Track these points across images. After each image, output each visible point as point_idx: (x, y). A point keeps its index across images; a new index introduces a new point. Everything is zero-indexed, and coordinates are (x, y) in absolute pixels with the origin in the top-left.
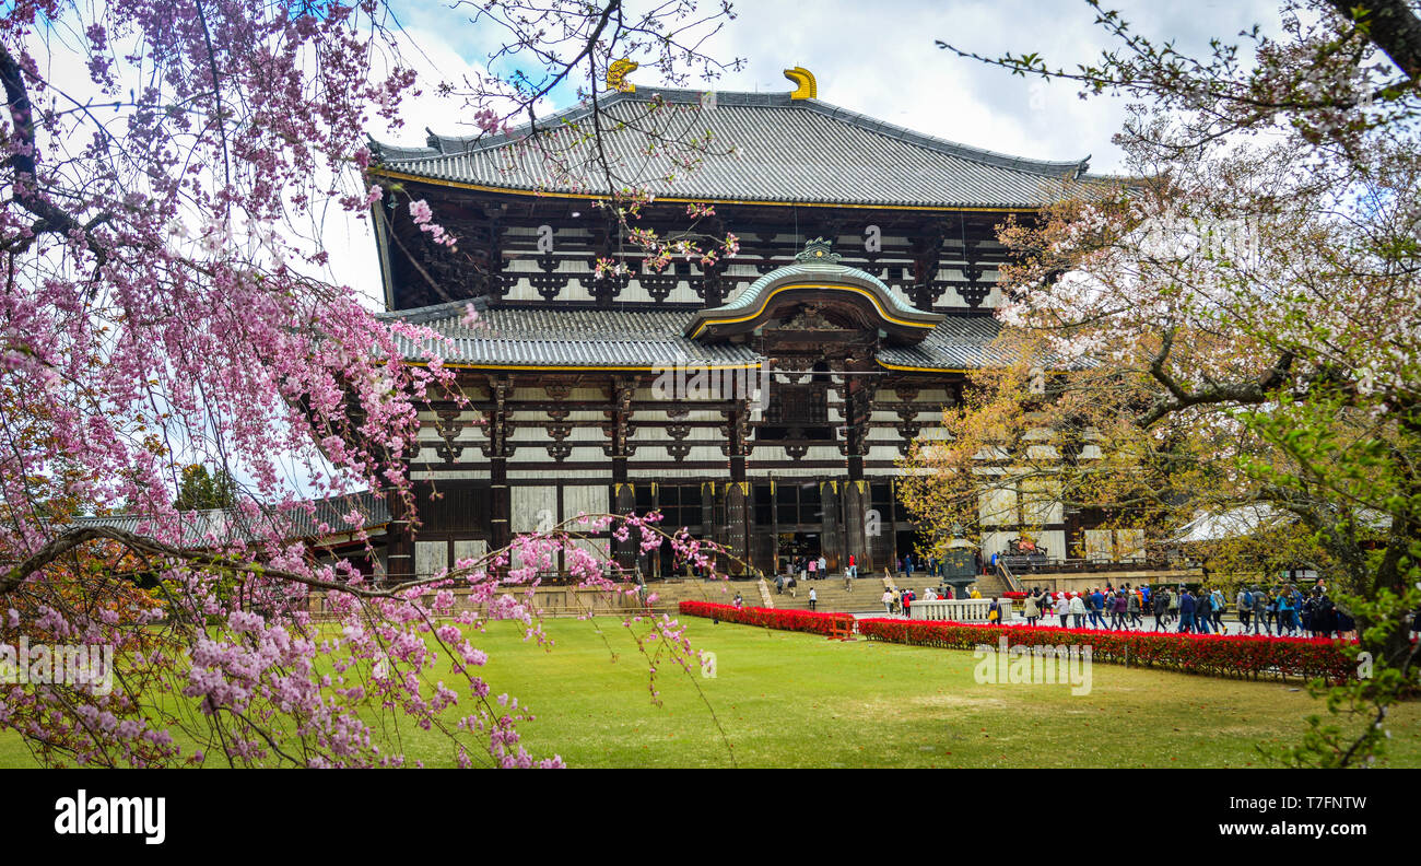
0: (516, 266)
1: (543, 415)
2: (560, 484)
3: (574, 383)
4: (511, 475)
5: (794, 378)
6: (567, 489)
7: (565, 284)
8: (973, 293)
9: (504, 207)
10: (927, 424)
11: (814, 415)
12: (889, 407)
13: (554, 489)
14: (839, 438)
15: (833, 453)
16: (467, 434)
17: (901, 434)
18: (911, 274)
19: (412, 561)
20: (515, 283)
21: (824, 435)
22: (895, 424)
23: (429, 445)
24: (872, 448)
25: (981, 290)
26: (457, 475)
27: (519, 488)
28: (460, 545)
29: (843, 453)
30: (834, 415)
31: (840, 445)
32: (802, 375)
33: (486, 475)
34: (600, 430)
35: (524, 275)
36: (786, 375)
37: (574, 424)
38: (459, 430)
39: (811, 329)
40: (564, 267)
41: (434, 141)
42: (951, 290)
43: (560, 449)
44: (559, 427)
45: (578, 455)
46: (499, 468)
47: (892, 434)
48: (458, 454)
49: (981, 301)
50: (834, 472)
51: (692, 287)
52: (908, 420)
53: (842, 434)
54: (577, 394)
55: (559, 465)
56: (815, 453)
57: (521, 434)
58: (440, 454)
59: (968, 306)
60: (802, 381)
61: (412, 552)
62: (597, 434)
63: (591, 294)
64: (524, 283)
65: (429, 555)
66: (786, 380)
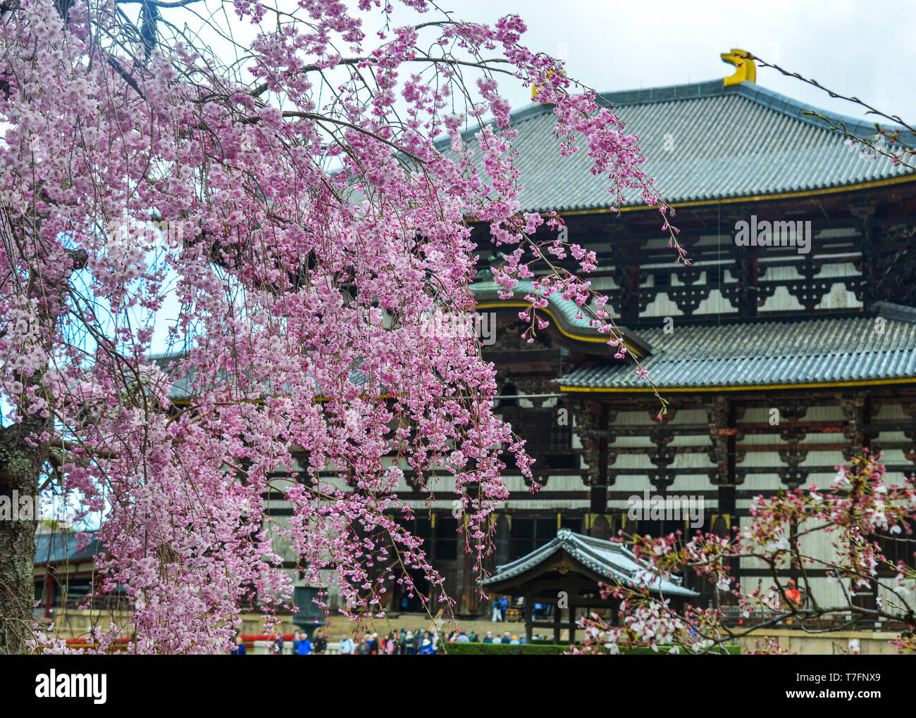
10: (683, 450)
11: (556, 442)
12: (639, 431)
14: (584, 466)
15: (575, 483)
17: (653, 461)
21: (567, 464)
22: (645, 450)
24: (619, 479)
29: (586, 483)
30: (576, 442)
31: (584, 474)
32: (546, 399)
36: (530, 399)
39: (512, 350)
47: (644, 462)
52: (661, 446)
53: (586, 462)
56: (556, 483)
60: (546, 404)
66: (529, 405)
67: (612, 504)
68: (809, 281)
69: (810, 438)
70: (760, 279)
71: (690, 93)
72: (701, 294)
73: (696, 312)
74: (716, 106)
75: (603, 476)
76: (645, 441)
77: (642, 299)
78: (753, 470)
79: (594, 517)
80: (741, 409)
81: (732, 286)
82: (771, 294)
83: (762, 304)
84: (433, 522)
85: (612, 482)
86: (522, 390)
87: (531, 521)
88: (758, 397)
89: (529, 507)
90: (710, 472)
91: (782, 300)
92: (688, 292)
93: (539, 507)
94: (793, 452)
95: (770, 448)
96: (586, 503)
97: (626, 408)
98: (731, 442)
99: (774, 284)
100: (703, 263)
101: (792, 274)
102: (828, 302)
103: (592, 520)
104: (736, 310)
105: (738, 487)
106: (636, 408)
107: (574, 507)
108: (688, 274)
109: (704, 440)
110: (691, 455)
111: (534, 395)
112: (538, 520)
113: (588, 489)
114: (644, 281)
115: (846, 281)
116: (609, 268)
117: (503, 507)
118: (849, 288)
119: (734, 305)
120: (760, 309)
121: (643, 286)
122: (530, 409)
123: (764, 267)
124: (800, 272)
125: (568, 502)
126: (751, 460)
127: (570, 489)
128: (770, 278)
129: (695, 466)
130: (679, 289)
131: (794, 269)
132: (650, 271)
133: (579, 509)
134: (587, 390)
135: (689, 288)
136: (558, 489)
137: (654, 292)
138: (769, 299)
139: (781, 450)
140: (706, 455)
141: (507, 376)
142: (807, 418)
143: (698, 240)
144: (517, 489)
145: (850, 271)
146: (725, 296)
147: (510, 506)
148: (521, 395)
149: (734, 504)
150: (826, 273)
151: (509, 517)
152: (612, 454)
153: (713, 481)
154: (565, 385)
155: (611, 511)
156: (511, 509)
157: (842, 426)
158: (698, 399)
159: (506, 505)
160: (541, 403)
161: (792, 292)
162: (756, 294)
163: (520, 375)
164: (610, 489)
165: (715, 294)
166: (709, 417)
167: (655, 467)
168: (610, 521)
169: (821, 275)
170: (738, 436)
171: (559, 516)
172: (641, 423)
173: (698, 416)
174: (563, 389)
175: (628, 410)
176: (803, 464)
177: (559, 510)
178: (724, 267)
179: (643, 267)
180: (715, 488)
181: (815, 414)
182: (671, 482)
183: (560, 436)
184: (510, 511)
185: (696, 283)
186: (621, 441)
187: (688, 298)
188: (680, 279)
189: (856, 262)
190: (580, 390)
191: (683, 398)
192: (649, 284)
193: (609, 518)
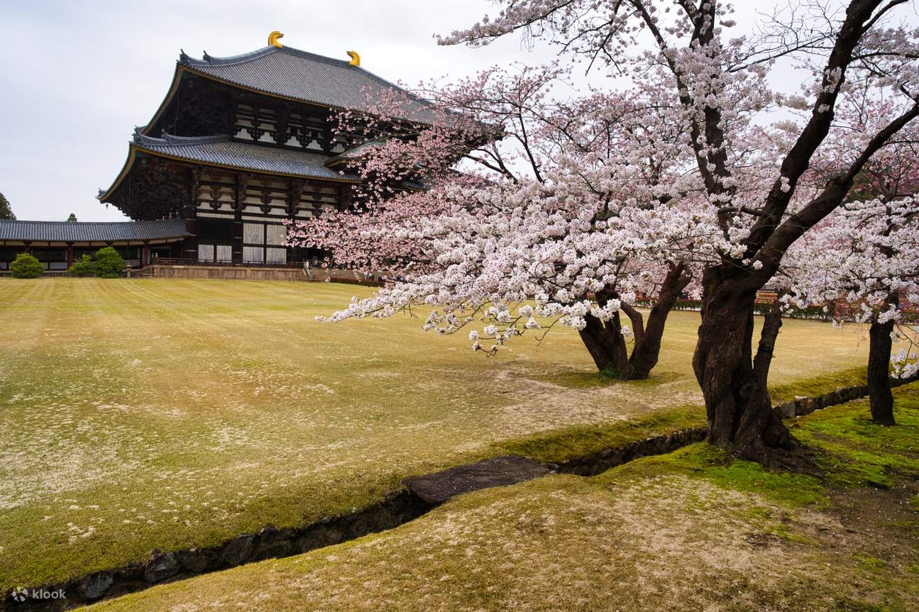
0: (241, 123)
1: (259, 193)
2: (266, 224)
3: (274, 180)
4: (244, 218)
6: (269, 226)
7: (263, 134)
9: (242, 95)
13: (263, 225)
16: (223, 198)
19: (197, 253)
20: (240, 130)
23: (206, 201)
26: (219, 216)
27: (248, 224)
28: (218, 247)
33: (232, 217)
34: (284, 202)
35: (245, 127)
37: (273, 198)
38: (220, 196)
40: (263, 126)
41: (206, 57)
43: (266, 209)
44: (267, 199)
45: (274, 212)
46: (239, 214)
48: (220, 207)
51: (318, 143)
54: (275, 185)
55: (265, 215)
57: (249, 200)
58: (211, 206)
61: (197, 249)
62: (283, 204)
63: (275, 140)
64: (244, 131)
65: (205, 252)
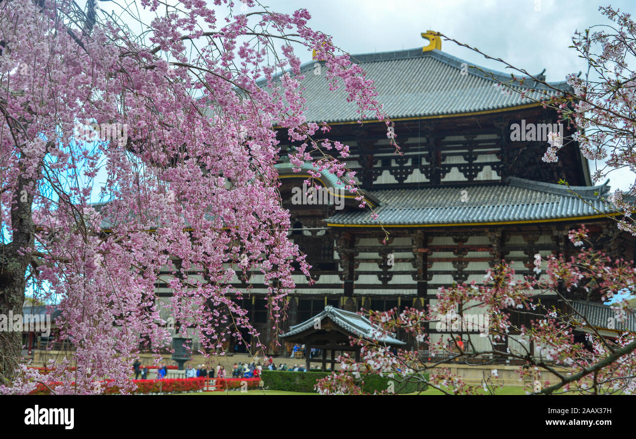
5: (313, 232)
8: (471, 171)
12: (372, 250)
14: (340, 269)
15: (335, 279)
17: (380, 267)
18: (427, 161)
21: (331, 268)
22: (376, 261)
24: (361, 277)
25: (476, 168)
29: (341, 279)
30: (336, 256)
31: (340, 274)
32: (319, 230)
42: (455, 170)
47: (375, 267)
49: (476, 176)
50: (335, 291)
53: (342, 267)
56: (324, 279)
59: (466, 179)
60: (319, 234)
66: (309, 234)
67: (356, 291)
68: (470, 164)
69: (470, 254)
70: (442, 163)
71: (403, 56)
72: (409, 172)
73: (405, 182)
74: (418, 63)
75: (351, 275)
76: (376, 255)
77: (374, 174)
78: (437, 273)
79: (346, 298)
80: (430, 237)
81: (426, 167)
82: (449, 171)
83: (444, 177)
84: (253, 301)
85: (357, 279)
86: (305, 226)
87: (310, 301)
88: (440, 231)
89: (309, 293)
90: (413, 274)
91: (455, 175)
92: (401, 170)
93: (314, 293)
94: (460, 262)
95: (447, 260)
96: (342, 291)
97: (365, 236)
98: (425, 256)
99: (451, 166)
100: (410, 153)
101: (461, 160)
102: (481, 176)
103: (345, 301)
104: (428, 180)
105: (429, 282)
106: (370, 236)
107: (334, 293)
108: (401, 160)
109: (409, 255)
110: (402, 264)
111: (312, 229)
112: (314, 301)
113: (343, 282)
114: (376, 163)
115: (492, 164)
116: (356, 156)
117: (294, 292)
118: (493, 169)
119: (427, 177)
120: (442, 180)
121: (375, 166)
122: (310, 236)
123: (445, 156)
124: (466, 159)
125: (331, 290)
126: (436, 267)
127: (332, 282)
128: (448, 163)
129: (404, 270)
130: (396, 168)
131: (462, 157)
132: (379, 158)
133: (337, 294)
134: (343, 226)
135: (401, 168)
136: (326, 282)
137: (381, 170)
138: (447, 174)
139: (454, 261)
140: (410, 263)
141: (296, 217)
142: (468, 243)
143: (407, 140)
144: (302, 282)
145: (494, 159)
146: (422, 172)
147: (298, 292)
148: (305, 228)
149: (426, 292)
150: (480, 160)
151: (297, 299)
152: (356, 263)
153: (414, 279)
154: (330, 223)
155: (356, 295)
156: (298, 294)
157: (488, 248)
158: (407, 232)
159: (296, 291)
160: (316, 233)
161: (460, 171)
162: (440, 171)
163: (305, 217)
164: (355, 282)
165: (417, 171)
166: (413, 242)
167: (381, 270)
168: (355, 301)
169: (477, 161)
170: (429, 253)
171: (326, 298)
172: (373, 245)
173: (406, 241)
174: (329, 225)
175: (366, 238)
176: (466, 269)
177: (326, 295)
178: (422, 156)
179: (376, 155)
180: (416, 282)
181: (473, 240)
182: (390, 279)
183: (327, 252)
184: (298, 295)
185: (405, 165)
186: (362, 255)
187: (401, 173)
188: (397, 162)
189: (497, 154)
190: (339, 225)
191: (398, 231)
192: (379, 165)
193: (355, 299)
